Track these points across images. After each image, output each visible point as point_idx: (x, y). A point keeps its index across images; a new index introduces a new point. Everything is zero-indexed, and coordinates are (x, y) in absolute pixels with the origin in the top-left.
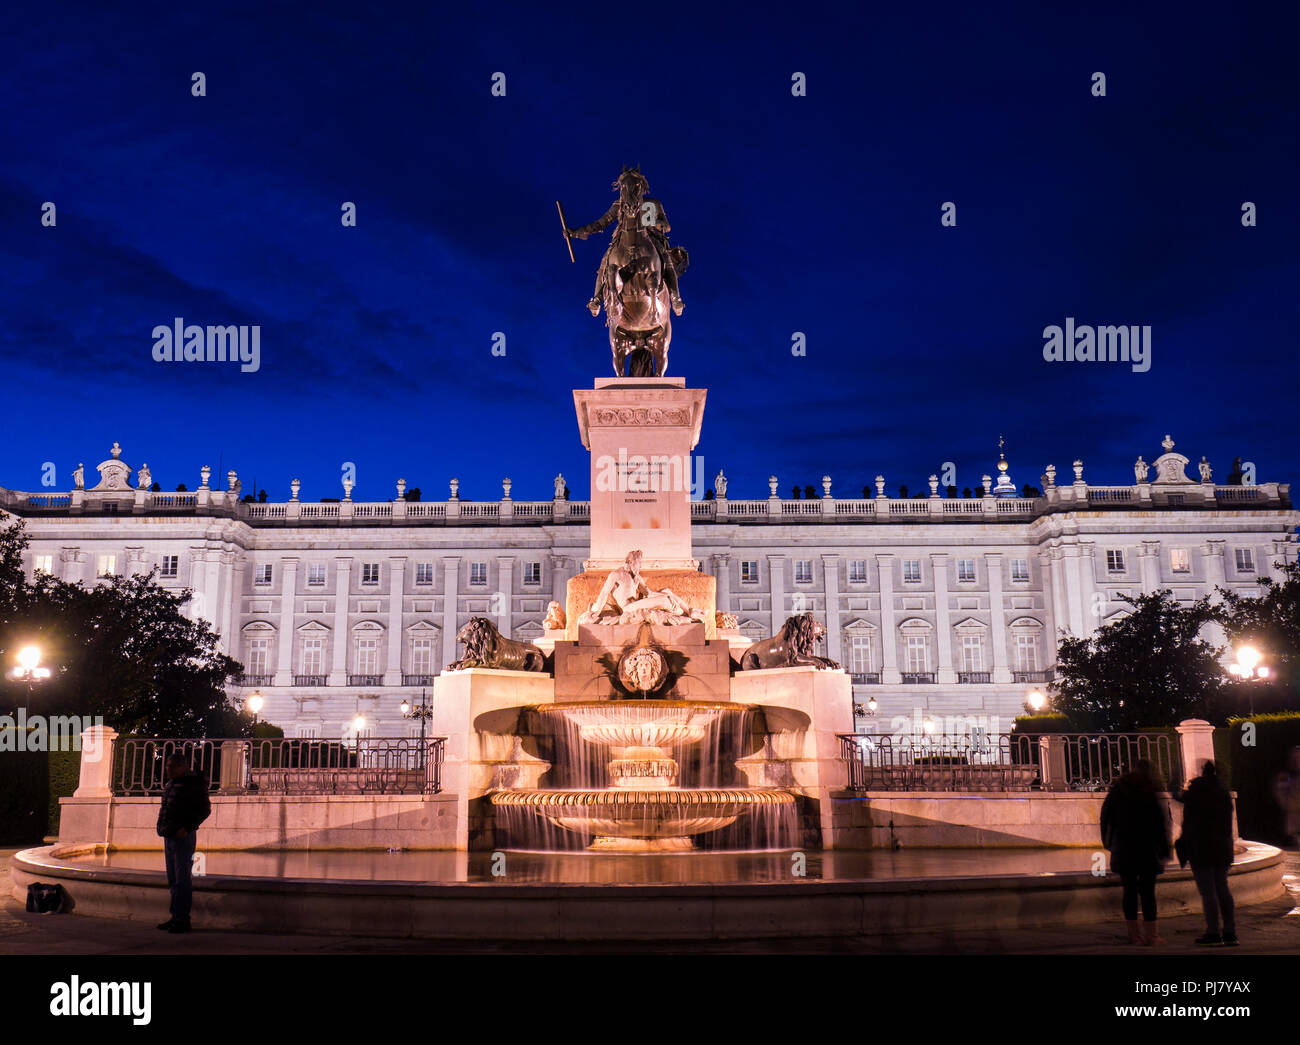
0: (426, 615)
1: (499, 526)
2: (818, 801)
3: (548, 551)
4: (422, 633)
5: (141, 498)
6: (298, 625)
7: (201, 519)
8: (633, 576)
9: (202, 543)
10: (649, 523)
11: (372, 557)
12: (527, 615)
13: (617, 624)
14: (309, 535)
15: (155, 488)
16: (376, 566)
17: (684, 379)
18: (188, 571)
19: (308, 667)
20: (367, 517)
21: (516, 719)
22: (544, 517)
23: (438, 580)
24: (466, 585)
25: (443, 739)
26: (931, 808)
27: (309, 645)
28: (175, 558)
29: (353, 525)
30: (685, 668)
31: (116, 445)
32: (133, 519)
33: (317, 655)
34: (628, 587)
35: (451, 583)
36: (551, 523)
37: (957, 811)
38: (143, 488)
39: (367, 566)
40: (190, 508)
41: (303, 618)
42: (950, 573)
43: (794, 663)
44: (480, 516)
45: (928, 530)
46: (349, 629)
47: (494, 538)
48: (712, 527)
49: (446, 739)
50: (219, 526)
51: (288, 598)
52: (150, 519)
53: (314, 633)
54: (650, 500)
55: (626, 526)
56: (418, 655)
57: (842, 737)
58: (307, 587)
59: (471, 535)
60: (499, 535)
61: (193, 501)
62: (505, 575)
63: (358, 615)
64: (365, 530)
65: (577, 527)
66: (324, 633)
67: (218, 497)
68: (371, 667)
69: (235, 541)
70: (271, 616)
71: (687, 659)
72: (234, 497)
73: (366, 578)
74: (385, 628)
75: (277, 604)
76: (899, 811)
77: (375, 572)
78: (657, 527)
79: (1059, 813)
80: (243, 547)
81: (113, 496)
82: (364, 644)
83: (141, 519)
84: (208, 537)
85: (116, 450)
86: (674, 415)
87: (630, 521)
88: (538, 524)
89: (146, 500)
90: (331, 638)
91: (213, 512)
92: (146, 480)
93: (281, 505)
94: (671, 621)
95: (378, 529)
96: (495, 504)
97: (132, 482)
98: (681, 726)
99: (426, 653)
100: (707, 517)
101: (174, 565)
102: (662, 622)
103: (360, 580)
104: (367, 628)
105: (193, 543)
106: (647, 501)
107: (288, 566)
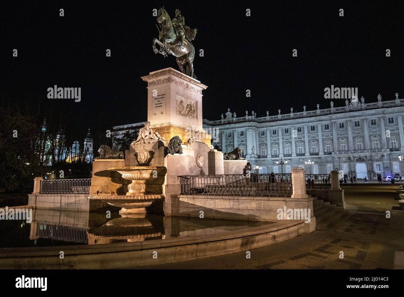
0: (300, 139)
1: (317, 116)
3: (330, 121)
4: (300, 144)
5: (235, 119)
6: (271, 144)
7: (247, 123)
8: (146, 129)
9: (247, 128)
11: (287, 127)
12: (326, 137)
14: (272, 124)
16: (288, 129)
18: (246, 134)
19: (274, 153)
22: (328, 113)
23: (303, 131)
24: (310, 131)
27: (274, 148)
28: (243, 132)
29: (281, 120)
31: (229, 109)
32: (233, 124)
33: (276, 150)
35: (306, 131)
36: (330, 114)
38: (235, 117)
39: (286, 129)
40: (245, 120)
41: (272, 142)
44: (312, 114)
46: (283, 144)
47: (315, 119)
48: (377, 110)
50: (250, 124)
51: (269, 138)
52: (236, 124)
53: (275, 146)
56: (299, 149)
59: (310, 119)
60: (317, 118)
61: (245, 119)
62: (320, 128)
63: (285, 141)
64: (284, 121)
65: (337, 114)
66: (277, 145)
67: (250, 117)
68: (289, 152)
69: (255, 127)
70: (265, 142)
72: (254, 117)
73: (286, 132)
74: (291, 143)
75: (266, 139)
80: (258, 128)
81: (229, 120)
82: (286, 147)
83: (235, 124)
84: (248, 126)
85: (229, 110)
88: (327, 115)
89: (236, 120)
90: (279, 146)
91: (249, 121)
92: (235, 116)
93: (265, 117)
95: (287, 120)
96: (315, 111)
97: (233, 116)
99: (301, 148)
100: (376, 107)
101: (243, 133)
103: (284, 133)
104: (287, 143)
105: (246, 128)
106: (160, 106)
107: (267, 131)
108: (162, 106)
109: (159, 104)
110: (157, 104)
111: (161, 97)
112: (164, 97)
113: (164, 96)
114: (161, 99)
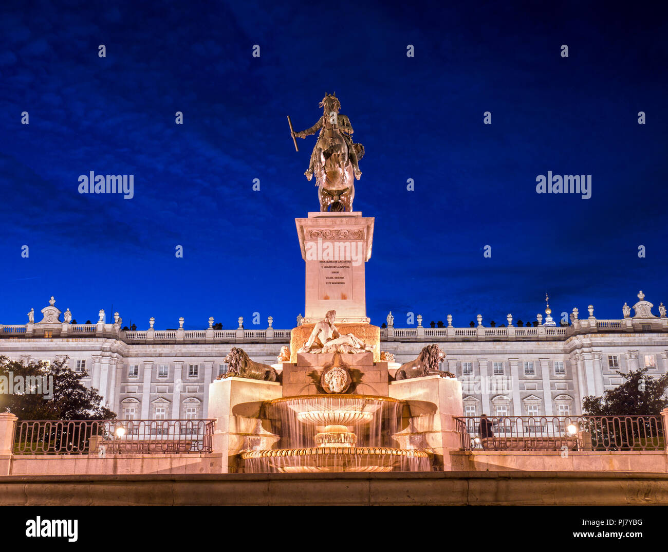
1: (266, 343)
2: (443, 456)
5: (65, 327)
6: (152, 400)
7: (99, 339)
8: (330, 325)
9: (99, 353)
10: (340, 296)
11: (195, 361)
13: (321, 353)
14: (159, 349)
15: (74, 322)
16: (196, 366)
17: (361, 212)
18: (91, 369)
20: (191, 339)
21: (259, 409)
25: (214, 421)
26: (511, 460)
27: (158, 411)
28: (84, 362)
29: (184, 343)
30: (361, 379)
31: (52, 298)
32: (61, 340)
33: (163, 417)
34: (327, 332)
37: (527, 463)
38: (67, 322)
39: (191, 366)
40: (93, 333)
41: (155, 396)
42: (520, 369)
43: (427, 374)
44: (255, 338)
45: (507, 345)
46: (181, 402)
47: (263, 350)
48: (385, 344)
49: (216, 420)
50: (108, 343)
51: (147, 385)
52: (70, 340)
53: (161, 404)
54: (341, 283)
55: (326, 298)
57: (457, 418)
58: (157, 378)
59: (250, 349)
60: (266, 348)
61: (94, 329)
63: (186, 394)
64: (190, 346)
66: (166, 405)
67: (109, 327)
69: (117, 352)
70: (137, 394)
71: (362, 374)
72: (117, 327)
73: (191, 373)
74: (201, 401)
75: (141, 388)
76: (492, 463)
77: (196, 370)
78: (345, 299)
79: (591, 464)
80: (122, 356)
81: (50, 327)
82: (189, 411)
83: (65, 339)
84: (102, 350)
85: (52, 301)
86: (355, 234)
87: (329, 295)
89: (68, 329)
90: (170, 407)
91: (106, 336)
92: (68, 317)
93: (144, 332)
94: (353, 351)
95: (198, 345)
96: (263, 331)
97: (61, 319)
98: (358, 412)
101: (83, 366)
102: (347, 351)
103: (188, 374)
104: (192, 401)
105: (94, 353)
106: (338, 283)
107: (147, 367)
108: (343, 283)
109: (336, 278)
110: (332, 278)
111: (343, 264)
112: (348, 267)
113: (348, 264)
114: (340, 270)
